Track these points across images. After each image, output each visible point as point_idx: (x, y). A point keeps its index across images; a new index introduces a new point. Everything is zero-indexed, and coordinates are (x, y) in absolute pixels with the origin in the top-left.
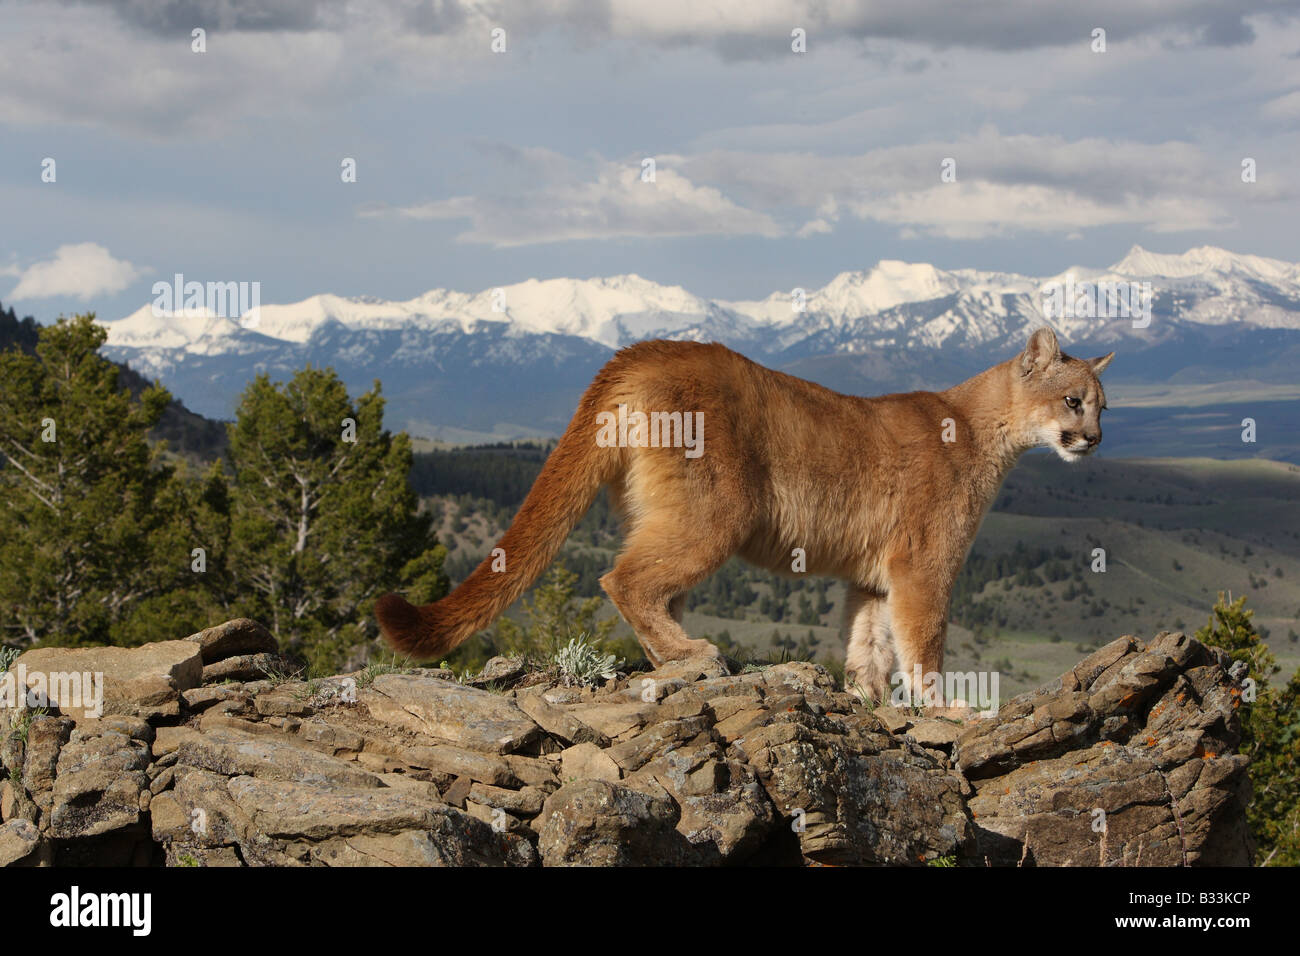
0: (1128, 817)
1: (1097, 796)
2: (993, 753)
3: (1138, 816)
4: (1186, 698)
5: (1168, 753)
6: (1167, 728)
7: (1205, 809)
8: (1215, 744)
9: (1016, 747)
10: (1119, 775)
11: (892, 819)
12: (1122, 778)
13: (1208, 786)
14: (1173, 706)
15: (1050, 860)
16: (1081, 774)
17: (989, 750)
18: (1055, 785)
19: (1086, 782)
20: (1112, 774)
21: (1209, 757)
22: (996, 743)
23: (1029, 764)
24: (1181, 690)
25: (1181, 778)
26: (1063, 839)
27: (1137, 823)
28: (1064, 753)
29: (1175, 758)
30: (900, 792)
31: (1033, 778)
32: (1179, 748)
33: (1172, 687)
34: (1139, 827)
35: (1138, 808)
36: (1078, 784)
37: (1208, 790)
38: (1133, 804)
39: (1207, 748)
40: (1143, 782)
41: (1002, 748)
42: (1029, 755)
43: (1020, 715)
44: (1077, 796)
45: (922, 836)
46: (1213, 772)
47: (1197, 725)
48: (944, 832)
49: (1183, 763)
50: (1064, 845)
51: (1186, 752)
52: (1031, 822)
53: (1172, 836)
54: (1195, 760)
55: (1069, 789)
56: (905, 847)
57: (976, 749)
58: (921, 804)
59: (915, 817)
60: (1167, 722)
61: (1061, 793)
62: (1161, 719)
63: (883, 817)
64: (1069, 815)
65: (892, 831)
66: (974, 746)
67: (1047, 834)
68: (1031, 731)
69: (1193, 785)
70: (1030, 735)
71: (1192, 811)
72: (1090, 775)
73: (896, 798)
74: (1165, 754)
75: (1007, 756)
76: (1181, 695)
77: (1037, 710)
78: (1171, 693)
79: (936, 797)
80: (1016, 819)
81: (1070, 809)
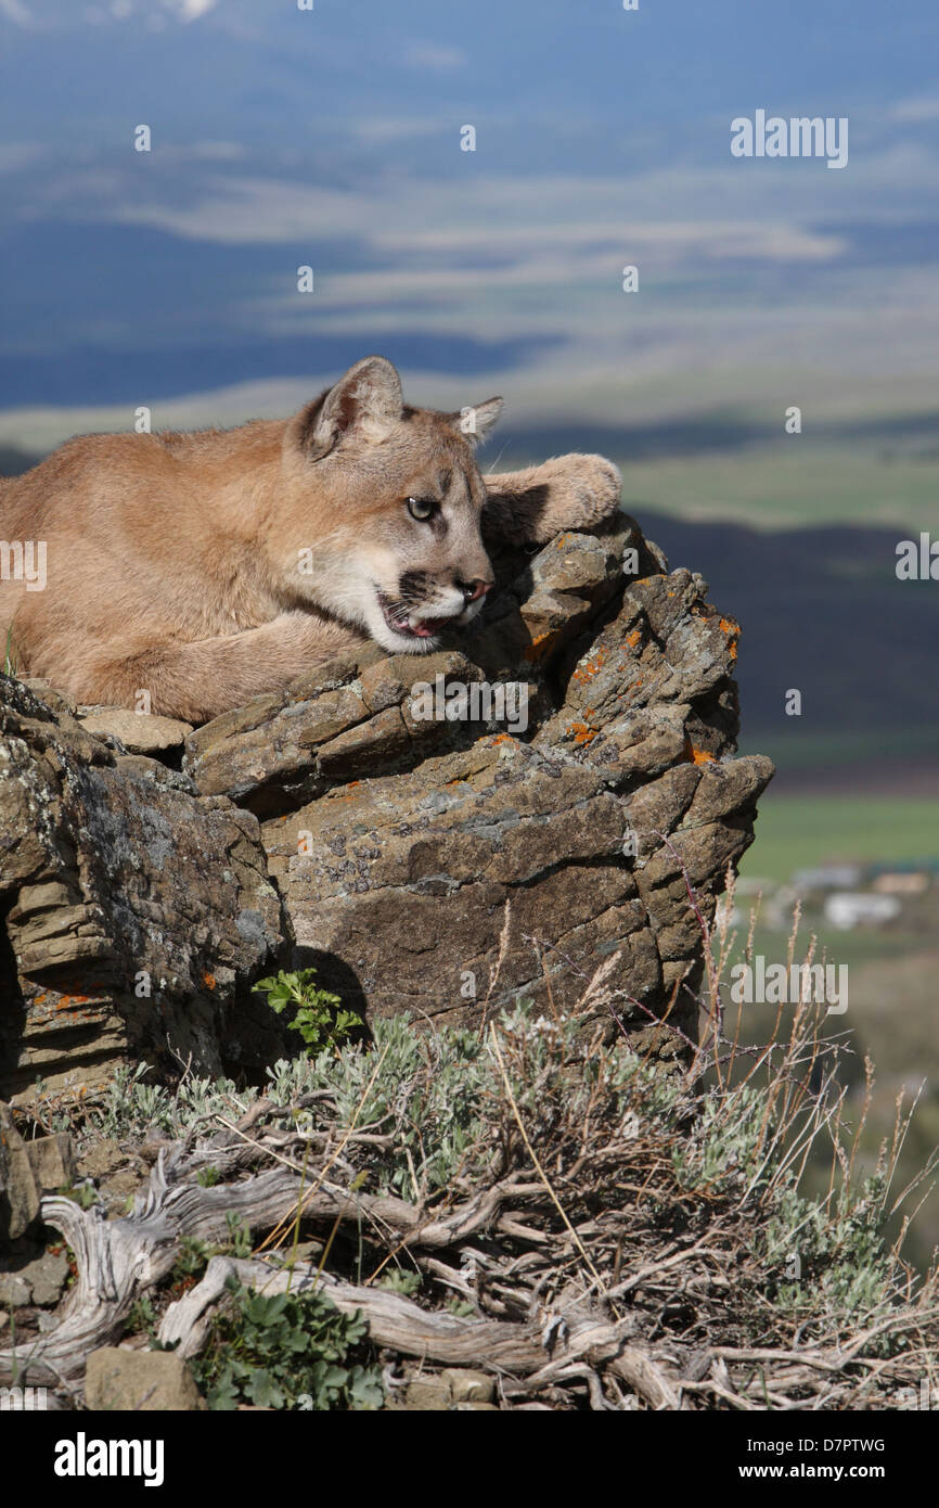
0: (552, 892)
1: (496, 848)
2: (275, 766)
3: (573, 888)
4: (644, 641)
5: (629, 755)
6: (616, 702)
7: (704, 870)
8: (708, 735)
9: (326, 750)
10: (538, 803)
11: (158, 898)
12: (542, 810)
13: (709, 821)
14: (621, 657)
15: (399, 988)
16: (461, 801)
17: (265, 760)
18: (409, 828)
19: (474, 818)
20: (524, 801)
21: (703, 760)
22: (280, 744)
23: (345, 788)
24: (634, 622)
25: (658, 805)
26: (426, 942)
27: (572, 902)
28: (418, 761)
29: (644, 763)
30: (164, 844)
31: (361, 815)
32: (653, 742)
33: (613, 617)
34: (575, 911)
35: (573, 871)
36: (457, 825)
37: (710, 828)
38: (564, 864)
39: (697, 741)
40: (583, 818)
41: (293, 755)
42: (349, 768)
43: (331, 684)
44: (455, 851)
45: (210, 935)
46: (721, 791)
47: (676, 695)
48: (244, 926)
49: (659, 775)
50: (426, 955)
51: (667, 750)
52: (362, 909)
53: (638, 929)
54: (684, 767)
55: (439, 835)
56: (186, 957)
57: (238, 758)
58: (199, 868)
59: (194, 894)
60: (615, 691)
61: (423, 845)
62: (601, 685)
63: (144, 895)
64: (438, 890)
65: (162, 923)
66: (231, 753)
67: (395, 932)
68: (356, 716)
69: (679, 819)
70: (355, 724)
71: (677, 875)
72: (479, 804)
73: (159, 853)
74: (622, 755)
75: (302, 772)
76: (635, 635)
77: (368, 672)
78: (614, 629)
79: (222, 854)
80: (327, 903)
81: (441, 878)
